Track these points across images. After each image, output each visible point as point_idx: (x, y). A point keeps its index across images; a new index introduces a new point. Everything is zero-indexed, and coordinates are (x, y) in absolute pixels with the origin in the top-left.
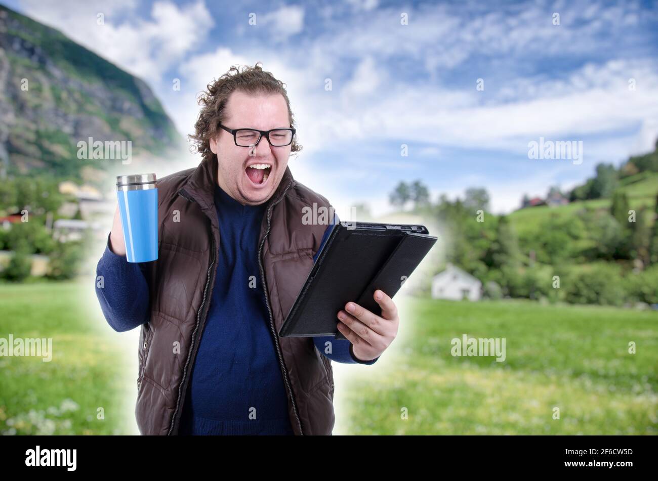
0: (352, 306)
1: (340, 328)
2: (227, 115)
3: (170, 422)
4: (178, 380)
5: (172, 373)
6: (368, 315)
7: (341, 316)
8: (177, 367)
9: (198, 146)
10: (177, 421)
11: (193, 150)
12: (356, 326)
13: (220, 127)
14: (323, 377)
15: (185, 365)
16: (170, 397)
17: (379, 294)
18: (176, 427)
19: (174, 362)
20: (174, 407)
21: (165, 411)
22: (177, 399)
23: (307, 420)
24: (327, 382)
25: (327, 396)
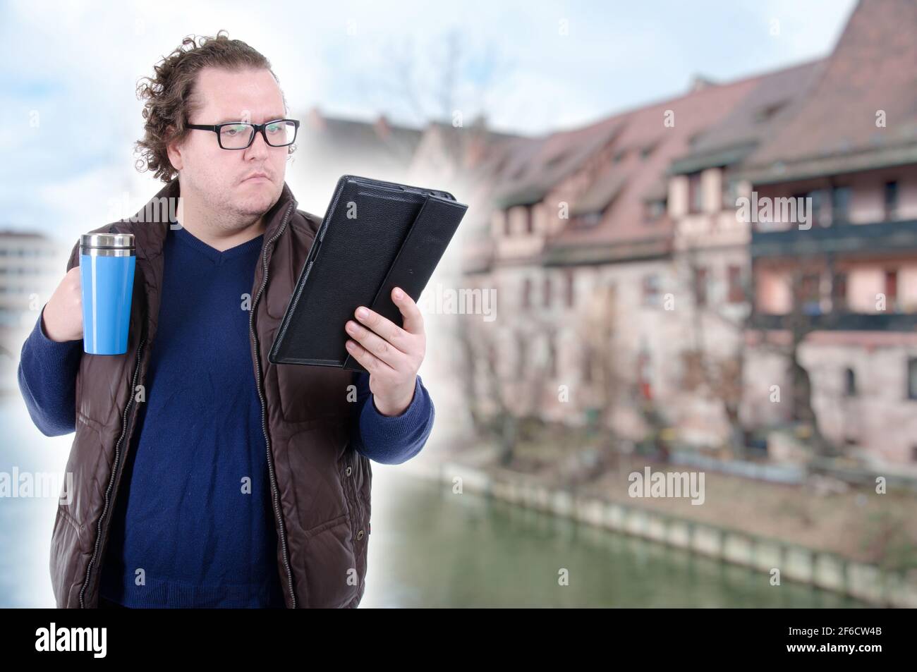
0: (363, 312)
1: (350, 347)
2: (197, 104)
3: (85, 574)
4: (98, 511)
5: (91, 502)
6: (385, 324)
7: (351, 327)
8: (96, 494)
9: (148, 160)
10: (94, 573)
11: (141, 167)
12: (370, 340)
13: (189, 127)
14: (339, 513)
15: (107, 489)
16: (87, 537)
17: (398, 294)
18: (93, 579)
19: (93, 485)
20: (92, 552)
21: (79, 557)
22: (96, 541)
23: (301, 572)
24: (345, 521)
25: (343, 543)
